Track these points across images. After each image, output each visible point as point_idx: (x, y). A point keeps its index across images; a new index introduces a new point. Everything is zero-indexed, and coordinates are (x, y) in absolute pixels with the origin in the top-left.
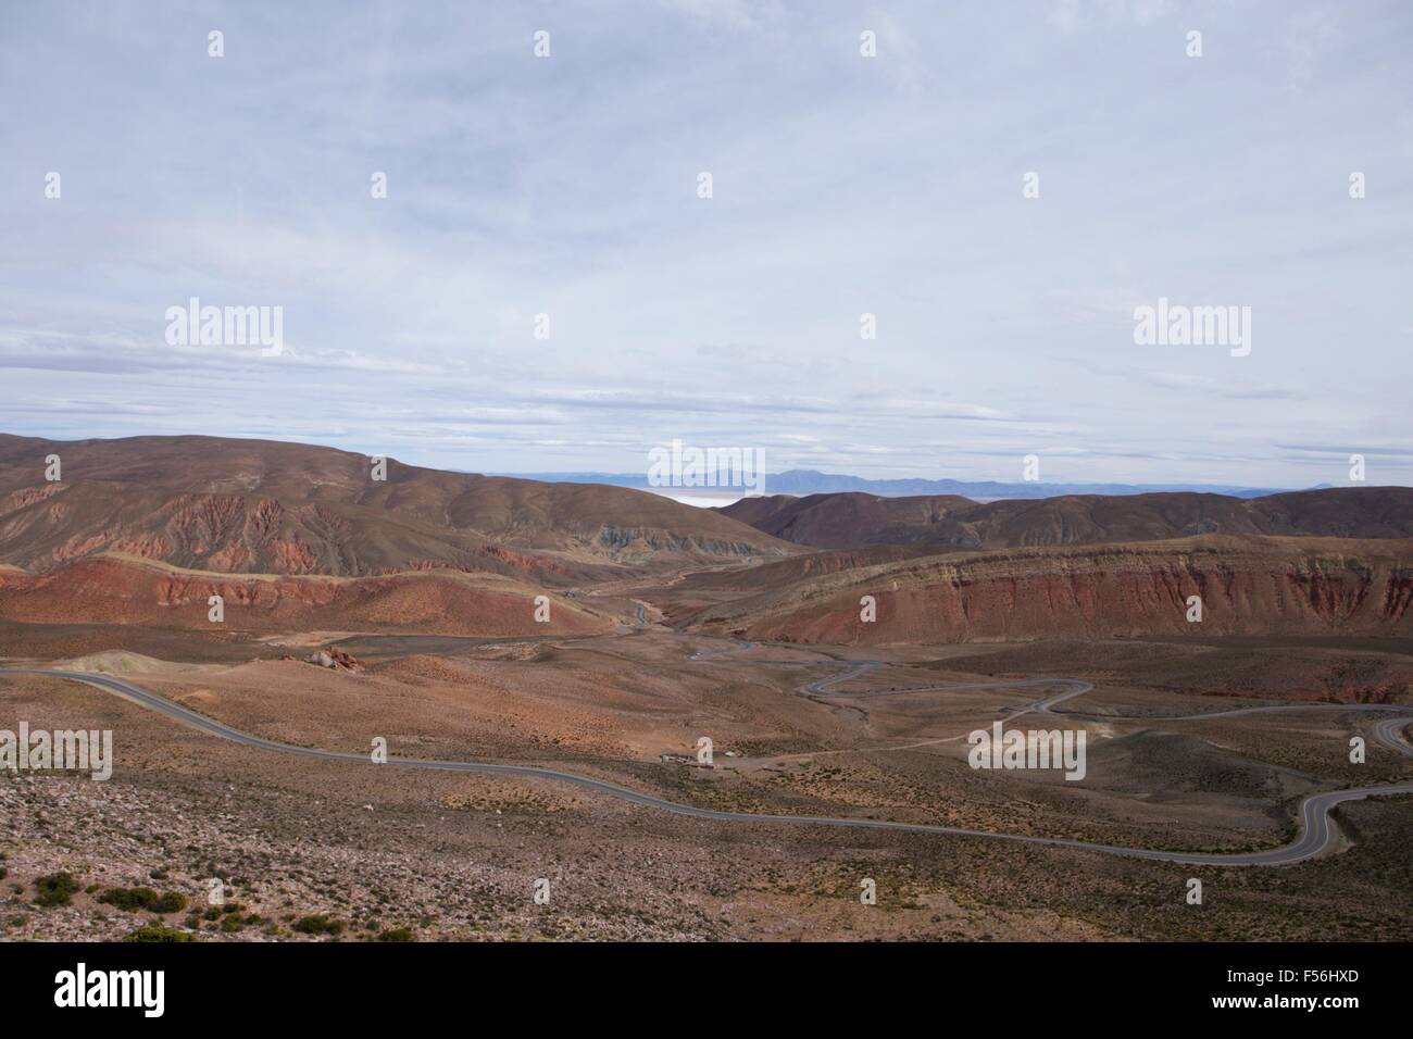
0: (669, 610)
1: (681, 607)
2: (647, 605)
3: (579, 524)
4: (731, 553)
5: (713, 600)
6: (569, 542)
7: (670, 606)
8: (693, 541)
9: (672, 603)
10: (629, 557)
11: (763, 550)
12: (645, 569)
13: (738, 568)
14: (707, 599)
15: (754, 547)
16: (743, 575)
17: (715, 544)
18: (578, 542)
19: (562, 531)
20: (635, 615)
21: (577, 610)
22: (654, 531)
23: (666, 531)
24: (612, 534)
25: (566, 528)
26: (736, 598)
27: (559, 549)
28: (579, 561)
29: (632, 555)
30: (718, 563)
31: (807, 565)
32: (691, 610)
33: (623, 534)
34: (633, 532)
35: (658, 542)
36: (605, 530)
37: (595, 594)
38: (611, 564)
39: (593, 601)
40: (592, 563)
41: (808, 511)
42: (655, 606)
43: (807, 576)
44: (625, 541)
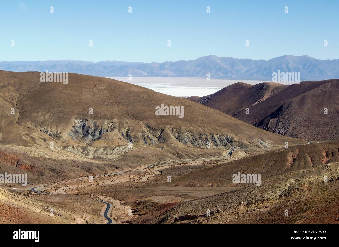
0: (139, 207)
1: (152, 205)
2: (117, 203)
3: (47, 117)
4: (210, 145)
5: (187, 196)
6: (36, 136)
7: (139, 204)
8: (170, 132)
9: (143, 200)
10: (101, 150)
11: (245, 142)
12: (116, 164)
13: (217, 161)
14: (181, 196)
15: (236, 139)
16: (221, 168)
17: (194, 136)
18: (46, 136)
19: (29, 125)
20: (102, 213)
21: (38, 210)
22: (129, 122)
23: (141, 123)
24: (84, 126)
25: (34, 121)
26: (211, 194)
27: (25, 144)
28: (46, 156)
29: (105, 149)
30: (198, 156)
31: (290, 158)
32: (163, 206)
33: (96, 128)
34: (106, 124)
35: (132, 134)
36: (77, 123)
37: (61, 191)
38: (81, 158)
39: (58, 199)
40: (59, 158)
41: (296, 100)
42: (125, 204)
43: (289, 170)
44: (97, 133)
